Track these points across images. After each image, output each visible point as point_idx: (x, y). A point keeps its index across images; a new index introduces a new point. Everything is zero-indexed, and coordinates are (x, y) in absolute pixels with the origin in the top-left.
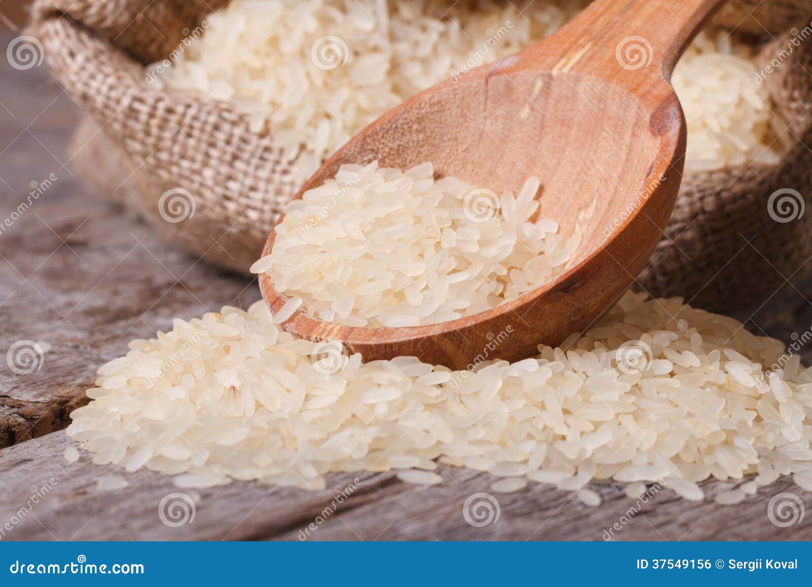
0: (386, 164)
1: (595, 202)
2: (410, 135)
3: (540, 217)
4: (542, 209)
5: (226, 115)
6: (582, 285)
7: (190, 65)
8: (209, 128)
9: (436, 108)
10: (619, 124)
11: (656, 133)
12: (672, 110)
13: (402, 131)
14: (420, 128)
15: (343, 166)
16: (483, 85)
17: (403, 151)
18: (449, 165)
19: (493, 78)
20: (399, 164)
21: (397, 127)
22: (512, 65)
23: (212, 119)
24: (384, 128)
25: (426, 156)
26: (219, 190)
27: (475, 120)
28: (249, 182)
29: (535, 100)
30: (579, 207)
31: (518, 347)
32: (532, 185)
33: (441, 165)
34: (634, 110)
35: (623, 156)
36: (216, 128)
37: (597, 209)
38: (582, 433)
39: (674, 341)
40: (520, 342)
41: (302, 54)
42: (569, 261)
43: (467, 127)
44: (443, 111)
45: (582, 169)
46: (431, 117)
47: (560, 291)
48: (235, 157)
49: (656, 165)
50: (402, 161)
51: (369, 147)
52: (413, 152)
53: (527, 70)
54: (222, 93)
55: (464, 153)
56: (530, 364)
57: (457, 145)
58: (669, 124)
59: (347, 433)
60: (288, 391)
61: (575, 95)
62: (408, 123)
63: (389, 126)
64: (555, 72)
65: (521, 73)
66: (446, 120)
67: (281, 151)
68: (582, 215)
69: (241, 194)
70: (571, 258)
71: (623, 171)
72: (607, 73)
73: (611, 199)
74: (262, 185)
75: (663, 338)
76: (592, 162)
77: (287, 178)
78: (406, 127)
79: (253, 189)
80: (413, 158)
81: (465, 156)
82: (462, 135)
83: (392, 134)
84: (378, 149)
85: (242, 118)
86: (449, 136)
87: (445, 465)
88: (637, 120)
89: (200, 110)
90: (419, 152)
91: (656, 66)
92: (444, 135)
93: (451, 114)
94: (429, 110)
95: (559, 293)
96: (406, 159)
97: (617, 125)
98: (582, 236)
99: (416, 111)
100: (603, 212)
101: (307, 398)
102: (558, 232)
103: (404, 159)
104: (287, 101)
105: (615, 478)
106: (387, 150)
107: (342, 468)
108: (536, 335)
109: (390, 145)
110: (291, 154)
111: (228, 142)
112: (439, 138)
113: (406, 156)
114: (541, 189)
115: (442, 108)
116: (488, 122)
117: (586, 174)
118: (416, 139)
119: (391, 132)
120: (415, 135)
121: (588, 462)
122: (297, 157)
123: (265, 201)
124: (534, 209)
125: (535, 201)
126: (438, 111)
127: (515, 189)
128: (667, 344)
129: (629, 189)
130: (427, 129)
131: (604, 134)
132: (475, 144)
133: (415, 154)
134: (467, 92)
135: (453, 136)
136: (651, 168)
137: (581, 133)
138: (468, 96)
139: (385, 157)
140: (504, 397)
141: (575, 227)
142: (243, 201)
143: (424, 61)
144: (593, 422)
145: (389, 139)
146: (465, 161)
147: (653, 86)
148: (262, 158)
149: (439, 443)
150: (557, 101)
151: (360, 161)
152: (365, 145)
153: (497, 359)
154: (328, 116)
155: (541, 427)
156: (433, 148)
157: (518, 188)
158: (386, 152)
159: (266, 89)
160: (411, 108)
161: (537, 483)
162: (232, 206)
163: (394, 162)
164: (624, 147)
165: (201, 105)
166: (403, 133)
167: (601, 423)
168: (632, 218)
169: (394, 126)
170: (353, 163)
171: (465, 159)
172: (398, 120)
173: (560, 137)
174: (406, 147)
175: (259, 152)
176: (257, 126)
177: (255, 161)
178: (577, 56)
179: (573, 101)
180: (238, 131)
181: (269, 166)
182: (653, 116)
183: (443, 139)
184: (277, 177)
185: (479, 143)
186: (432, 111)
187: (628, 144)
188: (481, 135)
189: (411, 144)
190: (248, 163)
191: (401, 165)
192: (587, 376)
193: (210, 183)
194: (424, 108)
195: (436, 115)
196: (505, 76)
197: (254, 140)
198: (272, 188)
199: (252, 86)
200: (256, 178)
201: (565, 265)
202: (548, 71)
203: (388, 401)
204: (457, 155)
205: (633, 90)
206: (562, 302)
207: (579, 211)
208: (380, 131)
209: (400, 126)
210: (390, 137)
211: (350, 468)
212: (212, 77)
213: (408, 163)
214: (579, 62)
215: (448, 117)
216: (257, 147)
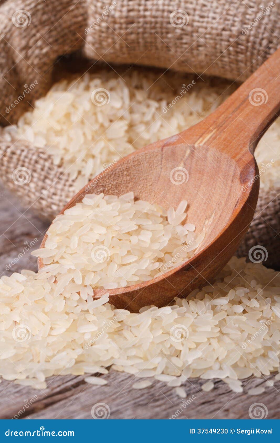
0: (110, 193)
1: (213, 215)
2: (123, 178)
3: (187, 222)
4: (188, 217)
5: (42, 155)
6: (197, 266)
7: (26, 127)
8: (33, 162)
9: (136, 163)
10: (226, 175)
11: (242, 182)
12: (252, 169)
13: (118, 175)
14: (128, 174)
15: (86, 195)
16: (160, 151)
17: (119, 186)
18: (142, 193)
19: (166, 149)
20: (117, 192)
21: (115, 174)
22: (175, 141)
23: (34, 158)
24: (109, 174)
25: (131, 188)
26: (38, 194)
27: (156, 169)
28: (52, 190)
29: (187, 160)
30: (205, 217)
31: (164, 299)
32: (183, 205)
33: (138, 193)
34: (233, 168)
35: (227, 192)
36: (36, 162)
37: (214, 220)
38: (190, 349)
39: (247, 293)
40: (165, 296)
41: (82, 122)
42: (198, 247)
43: (153, 173)
44: (140, 165)
45: (208, 197)
46: (133, 168)
47: (184, 270)
48: (46, 177)
49: (240, 200)
50: (118, 191)
51: (101, 185)
52: (124, 186)
53: (183, 144)
54: (40, 143)
55: (151, 187)
56: (167, 310)
57: (147, 182)
58: (249, 177)
59: (64, 354)
60: (43, 324)
61: (206, 157)
62: (121, 171)
63: (111, 173)
64: (196, 145)
65: (179, 145)
66: (141, 169)
67: (69, 175)
68: (207, 222)
69: (49, 197)
70: (199, 246)
71: (226, 201)
72: (222, 147)
73: (220, 215)
74: (59, 192)
75: (241, 292)
76: (213, 193)
77: (71, 189)
78: (120, 173)
79: (55, 194)
80: (124, 190)
81: (151, 188)
82: (149, 178)
83: (113, 177)
84: (106, 185)
85: (50, 157)
86: (143, 178)
87: (114, 370)
88: (234, 174)
89: (28, 153)
90: (127, 186)
91: (246, 144)
92: (141, 177)
93: (144, 166)
94: (132, 164)
95: (184, 271)
96: (120, 190)
97: (225, 175)
98: (206, 234)
99: (126, 165)
100: (216, 222)
101: (52, 329)
102: (194, 231)
103: (119, 190)
104: (73, 149)
105: (201, 377)
106: (110, 185)
107: (60, 373)
108: (173, 293)
109: (112, 183)
110: (73, 177)
111: (42, 170)
112: (138, 179)
113: (120, 188)
114: (188, 207)
115: (139, 163)
116: (163, 170)
117: (210, 200)
118: (125, 179)
119: (112, 176)
120: (125, 178)
121: (188, 368)
122: (77, 178)
123: (60, 201)
124: (184, 218)
125: (185, 213)
126: (137, 165)
127: (176, 206)
128: (243, 295)
129: (228, 211)
130: (131, 174)
131: (219, 179)
132: (156, 182)
133: (125, 188)
134: (152, 155)
135: (145, 178)
136: (238, 202)
137: (208, 178)
138: (152, 157)
139: (109, 189)
140: (152, 329)
141: (203, 228)
142: (49, 200)
143: (147, 124)
144: (195, 343)
145: (111, 180)
146: (151, 191)
147: (244, 155)
148: (59, 178)
149: (112, 358)
150: (197, 161)
151: (96, 192)
152: (99, 183)
153: (152, 305)
154: (93, 157)
155: (169, 346)
156: (134, 184)
157: (177, 206)
158: (110, 187)
159: (62, 141)
160: (123, 163)
161: (159, 381)
162: (44, 203)
163: (114, 192)
164: (228, 188)
165: (29, 150)
166: (119, 176)
167: (200, 343)
168: (224, 231)
169: (114, 173)
170: (92, 193)
171: (151, 189)
172: (116, 169)
173: (198, 180)
174: (120, 184)
175: (58, 174)
176: (57, 161)
177: (56, 180)
178: (208, 137)
179: (205, 161)
180: (47, 164)
181: (62, 182)
182: (242, 172)
183: (139, 179)
184: (66, 188)
185: (158, 181)
186: (134, 164)
187: (230, 186)
188: (159, 177)
189: (123, 182)
190: (52, 180)
191: (118, 193)
192: (198, 315)
193: (33, 190)
194: (130, 163)
195: (136, 167)
196: (171, 147)
197: (56, 168)
198: (64, 194)
199: (55, 140)
200: (56, 188)
201: (195, 251)
202: (192, 145)
203: (91, 332)
204: (147, 187)
205: (233, 157)
206: (186, 276)
207: (206, 219)
208: (107, 176)
209: (117, 173)
210: (112, 179)
211: (63, 373)
212: (36, 135)
213: (121, 192)
214: (208, 140)
215: (143, 168)
216: (57, 172)
